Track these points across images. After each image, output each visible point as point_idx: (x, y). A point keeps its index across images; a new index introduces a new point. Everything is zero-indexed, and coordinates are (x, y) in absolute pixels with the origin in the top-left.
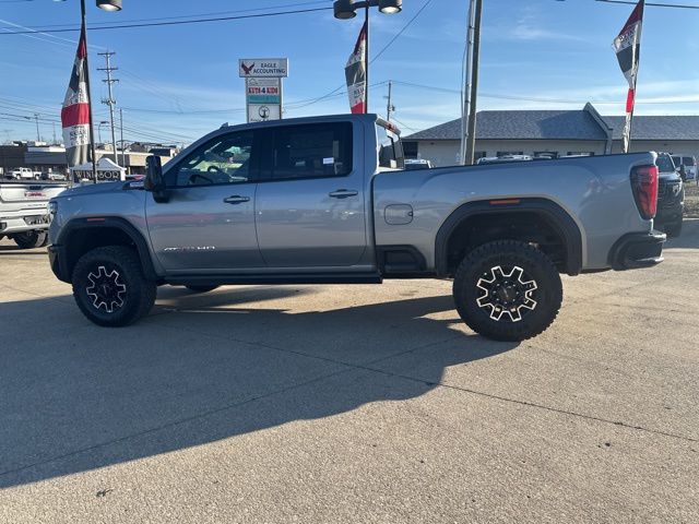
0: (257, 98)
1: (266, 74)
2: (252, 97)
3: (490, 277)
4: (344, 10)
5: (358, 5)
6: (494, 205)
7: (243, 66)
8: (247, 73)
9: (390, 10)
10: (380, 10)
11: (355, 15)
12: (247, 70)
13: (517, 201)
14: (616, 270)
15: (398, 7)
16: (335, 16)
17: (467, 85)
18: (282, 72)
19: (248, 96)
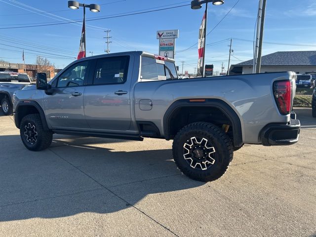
0: (164, 48)
1: (169, 37)
2: (162, 48)
3: (190, 143)
4: (196, 5)
5: (202, 2)
6: (192, 102)
7: (159, 34)
8: (160, 37)
9: (218, 3)
10: (213, 4)
11: (201, 7)
12: (160, 36)
13: (204, 100)
14: (264, 145)
15: (222, 2)
16: (192, 8)
17: (257, 39)
18: (175, 36)
19: (160, 47)
